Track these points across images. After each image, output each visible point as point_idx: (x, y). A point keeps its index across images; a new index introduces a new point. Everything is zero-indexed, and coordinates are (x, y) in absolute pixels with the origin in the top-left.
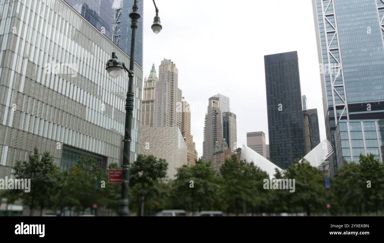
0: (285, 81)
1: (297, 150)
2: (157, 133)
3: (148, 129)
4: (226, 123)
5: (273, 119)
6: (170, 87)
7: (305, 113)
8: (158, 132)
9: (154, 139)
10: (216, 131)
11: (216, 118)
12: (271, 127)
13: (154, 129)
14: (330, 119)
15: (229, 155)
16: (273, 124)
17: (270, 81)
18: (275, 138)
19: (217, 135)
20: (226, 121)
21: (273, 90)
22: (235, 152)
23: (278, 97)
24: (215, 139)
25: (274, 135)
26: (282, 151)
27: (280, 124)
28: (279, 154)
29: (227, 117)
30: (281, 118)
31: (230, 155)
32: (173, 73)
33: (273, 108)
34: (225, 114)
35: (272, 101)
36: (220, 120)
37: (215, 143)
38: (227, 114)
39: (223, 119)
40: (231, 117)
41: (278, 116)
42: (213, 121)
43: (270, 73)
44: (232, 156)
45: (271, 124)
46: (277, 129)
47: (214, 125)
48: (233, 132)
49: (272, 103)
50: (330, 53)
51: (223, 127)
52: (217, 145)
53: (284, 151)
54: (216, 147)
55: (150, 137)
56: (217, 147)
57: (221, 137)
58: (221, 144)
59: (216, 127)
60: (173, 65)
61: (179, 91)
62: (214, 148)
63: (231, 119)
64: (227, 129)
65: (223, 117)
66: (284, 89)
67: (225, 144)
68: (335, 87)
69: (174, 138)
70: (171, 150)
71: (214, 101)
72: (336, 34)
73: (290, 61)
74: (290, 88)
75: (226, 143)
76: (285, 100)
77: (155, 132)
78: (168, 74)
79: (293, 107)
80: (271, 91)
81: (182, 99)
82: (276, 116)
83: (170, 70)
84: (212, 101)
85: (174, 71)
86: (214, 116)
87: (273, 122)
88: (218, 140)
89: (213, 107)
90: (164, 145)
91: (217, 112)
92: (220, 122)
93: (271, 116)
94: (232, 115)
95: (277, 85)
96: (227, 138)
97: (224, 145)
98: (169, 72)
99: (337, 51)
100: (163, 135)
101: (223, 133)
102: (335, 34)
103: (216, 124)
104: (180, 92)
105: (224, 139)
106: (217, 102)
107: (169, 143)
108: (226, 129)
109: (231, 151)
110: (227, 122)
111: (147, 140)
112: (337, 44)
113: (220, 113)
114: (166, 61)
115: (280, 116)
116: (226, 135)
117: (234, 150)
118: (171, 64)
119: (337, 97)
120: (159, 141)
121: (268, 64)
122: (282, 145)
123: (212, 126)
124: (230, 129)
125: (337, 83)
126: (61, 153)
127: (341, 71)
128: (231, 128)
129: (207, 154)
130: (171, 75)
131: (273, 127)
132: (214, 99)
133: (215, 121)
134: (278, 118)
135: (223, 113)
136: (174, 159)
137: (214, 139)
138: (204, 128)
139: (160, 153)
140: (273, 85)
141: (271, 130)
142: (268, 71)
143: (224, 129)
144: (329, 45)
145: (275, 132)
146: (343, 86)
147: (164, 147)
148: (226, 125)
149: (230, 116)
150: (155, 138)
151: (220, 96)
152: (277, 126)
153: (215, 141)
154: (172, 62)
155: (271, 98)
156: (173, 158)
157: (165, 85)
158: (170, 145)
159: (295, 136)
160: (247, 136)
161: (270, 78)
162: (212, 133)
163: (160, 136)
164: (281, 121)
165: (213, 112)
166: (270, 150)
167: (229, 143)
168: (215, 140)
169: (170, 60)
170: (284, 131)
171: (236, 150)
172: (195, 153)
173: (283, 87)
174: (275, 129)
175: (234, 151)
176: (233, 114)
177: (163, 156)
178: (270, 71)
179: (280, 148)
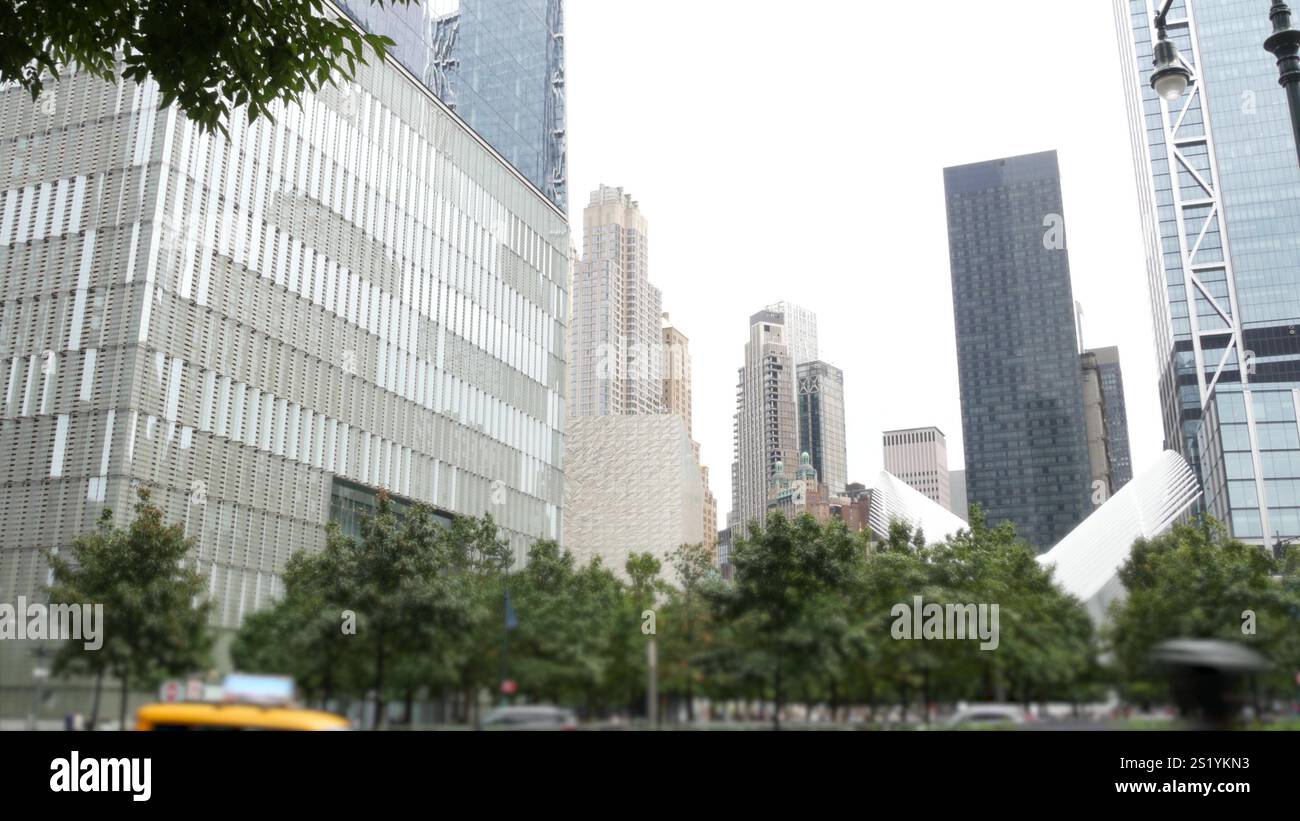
0: (1016, 255)
1: (1060, 488)
2: (608, 437)
3: (578, 423)
4: (809, 400)
5: (977, 383)
6: (621, 279)
7: (1085, 360)
8: (614, 432)
9: (601, 455)
10: (776, 426)
11: (775, 382)
12: (971, 411)
13: (599, 422)
14: (1178, 381)
15: (822, 507)
16: (979, 402)
17: (966, 253)
18: (987, 447)
19: (780, 440)
20: (809, 391)
21: (976, 286)
22: (842, 498)
23: (995, 310)
24: (773, 454)
25: (982, 438)
26: (1010, 492)
27: (1002, 399)
28: (999, 503)
29: (814, 378)
30: (1006, 380)
31: (827, 508)
32: (630, 232)
33: (978, 347)
34: (803, 368)
35: (972, 322)
36: (790, 390)
37: (773, 467)
38: (812, 369)
39: (800, 386)
40: (825, 378)
41: (994, 372)
42: (767, 392)
43: (964, 229)
44: (831, 509)
45: (973, 401)
46: (992, 419)
47: (768, 407)
48: (834, 430)
49: (973, 331)
50: (1176, 156)
51: (800, 413)
52: (780, 473)
53: (1016, 492)
54: (778, 482)
55: (586, 449)
56: (781, 479)
57: (794, 448)
58: (795, 470)
59: (776, 412)
60: (631, 205)
61: (653, 293)
62: (769, 484)
63: (826, 385)
64: (812, 420)
65: (798, 377)
66: (1015, 282)
67: (808, 471)
68: (1195, 271)
69: (669, 453)
70: (658, 492)
71: (767, 324)
72: (1198, 89)
73: (1034, 184)
74: (1035, 278)
75: (811, 467)
76: (1018, 318)
77: (603, 432)
78: (613, 236)
79: (1046, 341)
80: (969, 287)
81: (663, 320)
82: (988, 374)
83: (619, 222)
84: (762, 324)
85: (636, 226)
86: (767, 377)
87: (978, 392)
88: (782, 454)
89: (766, 347)
90: (632, 478)
91: (779, 362)
92: (791, 397)
93: (971, 374)
94: (830, 371)
95: (991, 267)
96: (814, 450)
97: (804, 474)
98: (617, 227)
99: (1200, 149)
100: (630, 442)
101: (801, 432)
102: (1194, 88)
103: (775, 403)
104: (656, 295)
105: (805, 454)
106: (779, 329)
107: (651, 469)
108: (810, 420)
109: (828, 495)
110: (812, 396)
111: (578, 459)
112: (1203, 123)
113: (789, 367)
114: (607, 191)
115: (1000, 372)
116: (810, 439)
117: (838, 490)
118: (623, 202)
119: (1205, 307)
120: (618, 464)
121: (957, 196)
122: (1010, 473)
123: (762, 409)
124: (821, 419)
125: (1201, 257)
126: (326, 509)
127: (1216, 215)
128: (828, 415)
129: (748, 503)
130: (625, 241)
131: (977, 410)
132: (769, 319)
133: (774, 395)
134: (993, 381)
135: (798, 366)
136: (668, 523)
137: (769, 455)
138: (735, 417)
139: (623, 503)
140: (974, 269)
141: (970, 420)
142: (959, 220)
143: (804, 421)
144: (1173, 127)
145: (985, 428)
146: (1223, 268)
147: (635, 482)
148: (809, 406)
149: (821, 376)
150: (603, 453)
151: (786, 309)
152: (991, 409)
153: (773, 460)
154: (628, 196)
155: (971, 313)
156: (665, 520)
157: (605, 272)
158: (654, 476)
159: (1054, 442)
160: (885, 444)
161: (965, 245)
162: (763, 436)
163: (621, 446)
164: (1007, 389)
165: (767, 362)
166: (968, 491)
167: (820, 467)
168: (774, 456)
169: (619, 189)
170: (1017, 425)
171: (843, 490)
172: (710, 503)
173: (1009, 273)
174: (986, 419)
175: (838, 495)
176: (834, 368)
177: (630, 514)
178: (964, 220)
179: (1003, 483)
